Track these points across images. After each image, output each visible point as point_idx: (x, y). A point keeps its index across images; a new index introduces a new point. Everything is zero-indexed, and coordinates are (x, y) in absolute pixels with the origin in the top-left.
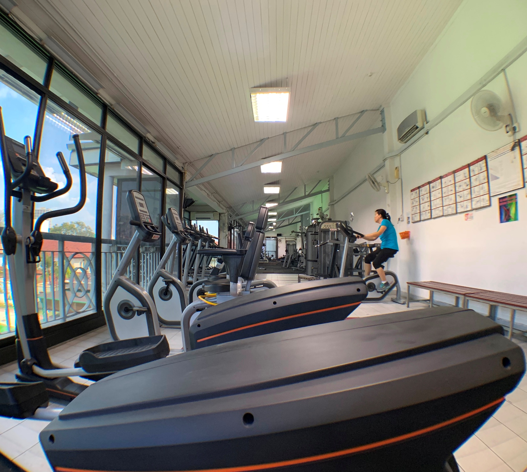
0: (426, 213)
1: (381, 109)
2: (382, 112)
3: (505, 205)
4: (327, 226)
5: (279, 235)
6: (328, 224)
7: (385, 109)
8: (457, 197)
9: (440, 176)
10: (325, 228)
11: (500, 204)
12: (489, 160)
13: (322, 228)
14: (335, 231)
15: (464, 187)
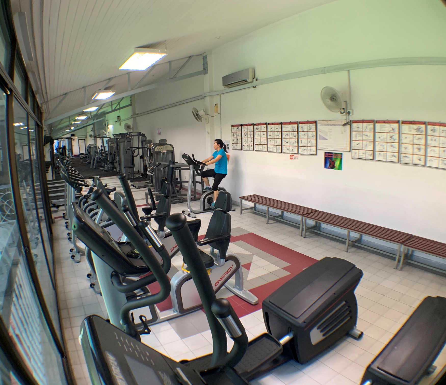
0: (248, 145)
1: (205, 55)
2: (205, 58)
3: (330, 158)
4: (160, 149)
5: (73, 135)
6: (160, 147)
7: (208, 56)
8: (283, 141)
9: (266, 122)
10: (158, 150)
11: (325, 156)
12: (318, 125)
13: (155, 150)
14: (165, 152)
15: (292, 136)
